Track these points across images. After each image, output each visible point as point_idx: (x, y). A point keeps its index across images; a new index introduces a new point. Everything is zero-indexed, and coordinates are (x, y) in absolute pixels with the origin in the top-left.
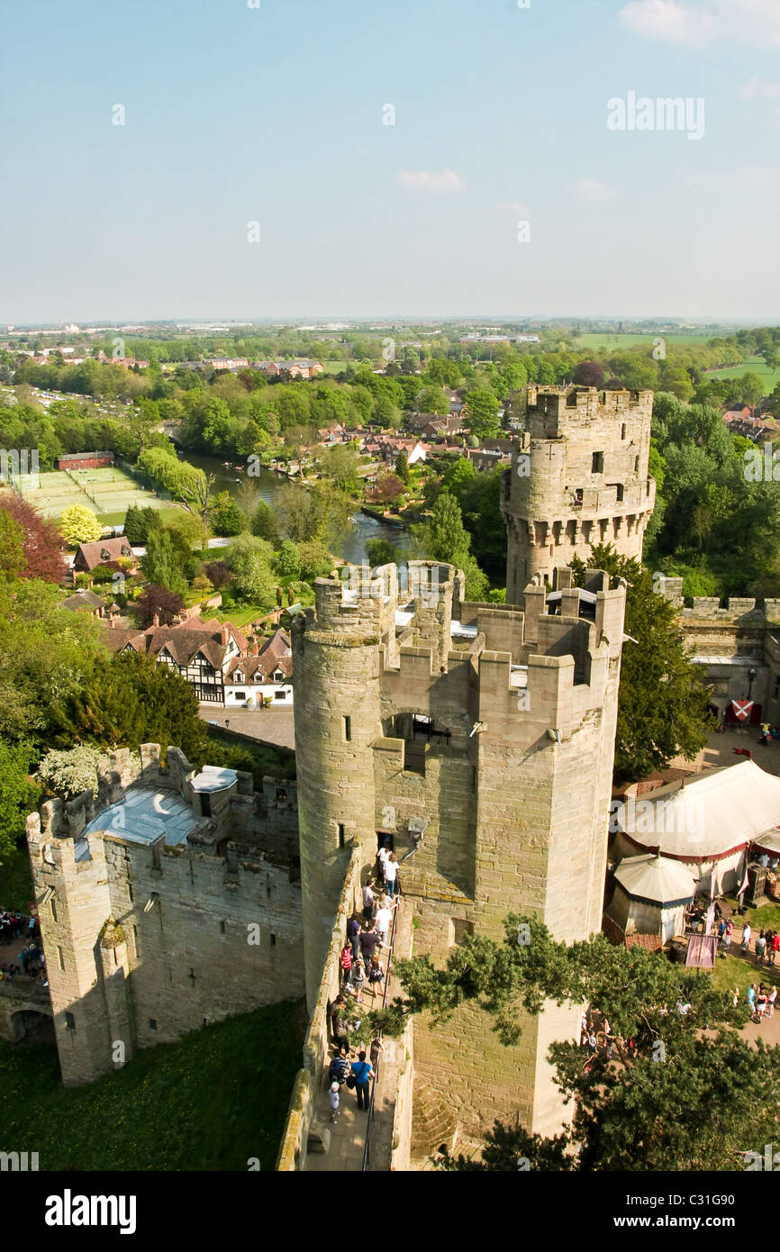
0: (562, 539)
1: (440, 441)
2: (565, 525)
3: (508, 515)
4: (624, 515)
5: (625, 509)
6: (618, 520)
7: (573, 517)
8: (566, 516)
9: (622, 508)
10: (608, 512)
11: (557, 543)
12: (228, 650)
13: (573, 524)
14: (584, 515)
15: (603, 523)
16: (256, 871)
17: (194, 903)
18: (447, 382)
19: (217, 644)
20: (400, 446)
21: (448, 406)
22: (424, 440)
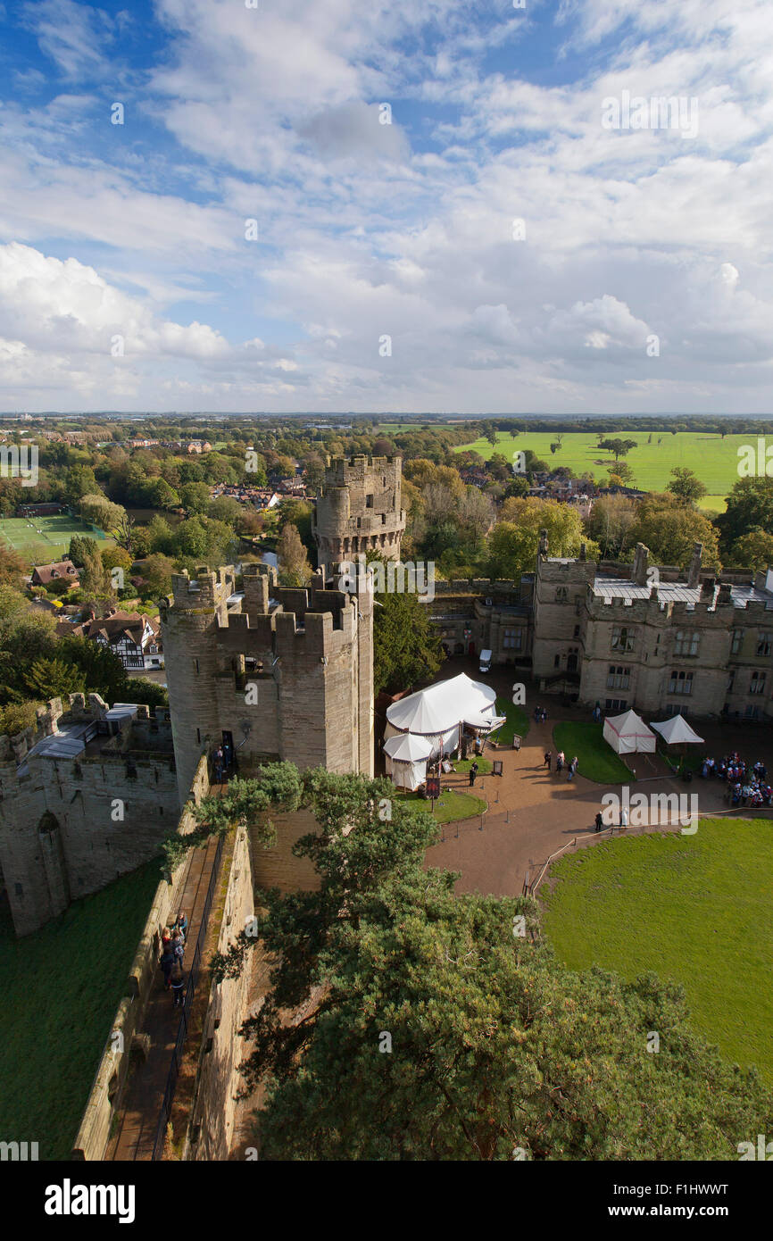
1: (288, 493)
6: (383, 536)
7: (355, 535)
12: (145, 632)
13: (355, 538)
17: (106, 794)
18: (293, 455)
19: (137, 628)
20: (263, 496)
21: (294, 470)
22: (279, 492)
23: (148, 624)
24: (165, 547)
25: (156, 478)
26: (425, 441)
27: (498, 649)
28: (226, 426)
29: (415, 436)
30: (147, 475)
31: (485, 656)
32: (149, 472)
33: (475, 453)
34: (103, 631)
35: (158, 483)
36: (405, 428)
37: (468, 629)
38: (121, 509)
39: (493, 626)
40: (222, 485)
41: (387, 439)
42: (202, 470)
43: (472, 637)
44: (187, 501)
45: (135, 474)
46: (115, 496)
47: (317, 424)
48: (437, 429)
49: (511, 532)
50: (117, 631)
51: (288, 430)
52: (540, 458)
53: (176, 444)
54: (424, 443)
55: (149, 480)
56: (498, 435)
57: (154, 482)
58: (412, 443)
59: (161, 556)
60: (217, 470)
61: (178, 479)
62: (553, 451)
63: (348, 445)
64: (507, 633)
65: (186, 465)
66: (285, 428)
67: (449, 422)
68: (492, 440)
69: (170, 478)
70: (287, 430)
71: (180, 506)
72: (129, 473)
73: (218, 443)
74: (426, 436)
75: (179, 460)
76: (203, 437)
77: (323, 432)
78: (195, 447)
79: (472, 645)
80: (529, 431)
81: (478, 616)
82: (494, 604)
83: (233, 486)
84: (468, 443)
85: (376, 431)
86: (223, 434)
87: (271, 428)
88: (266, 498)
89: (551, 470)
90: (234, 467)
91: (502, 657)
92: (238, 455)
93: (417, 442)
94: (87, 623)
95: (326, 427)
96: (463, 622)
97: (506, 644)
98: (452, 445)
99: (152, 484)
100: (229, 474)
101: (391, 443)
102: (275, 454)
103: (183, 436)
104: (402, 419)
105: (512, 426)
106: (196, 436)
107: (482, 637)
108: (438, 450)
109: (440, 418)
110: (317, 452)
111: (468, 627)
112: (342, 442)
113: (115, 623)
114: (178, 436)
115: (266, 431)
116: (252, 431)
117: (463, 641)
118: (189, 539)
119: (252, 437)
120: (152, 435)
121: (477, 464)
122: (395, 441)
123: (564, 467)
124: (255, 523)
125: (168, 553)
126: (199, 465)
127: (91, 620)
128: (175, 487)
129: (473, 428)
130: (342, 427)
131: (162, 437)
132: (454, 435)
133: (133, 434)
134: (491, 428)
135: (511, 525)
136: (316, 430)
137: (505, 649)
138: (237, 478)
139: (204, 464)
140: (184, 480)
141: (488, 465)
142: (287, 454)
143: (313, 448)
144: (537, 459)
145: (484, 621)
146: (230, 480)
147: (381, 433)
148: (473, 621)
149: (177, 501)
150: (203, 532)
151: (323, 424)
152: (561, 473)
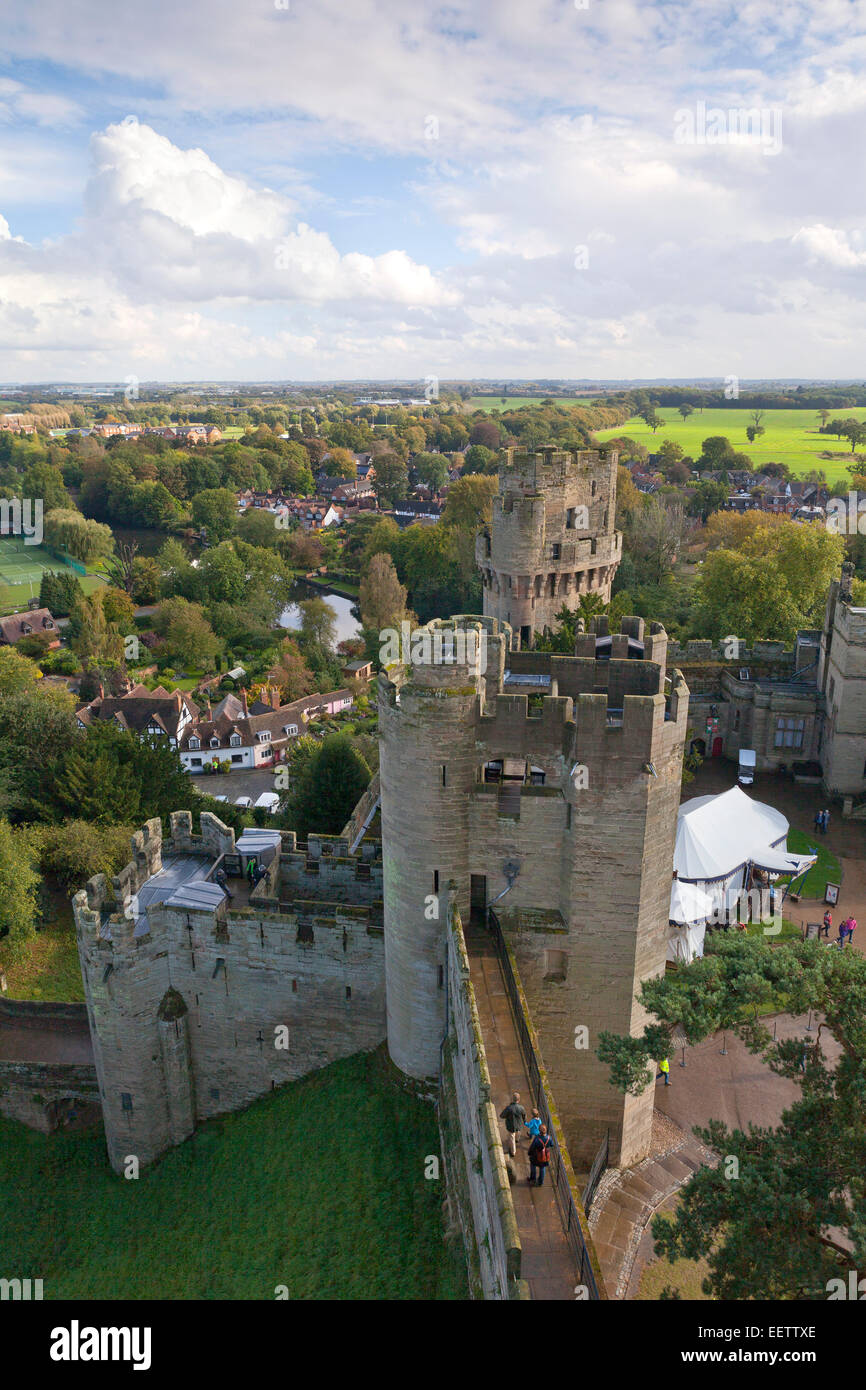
0: (542, 593)
1: (352, 504)
2: (546, 578)
3: (489, 571)
4: (597, 567)
5: (597, 563)
6: (591, 572)
7: (552, 570)
8: (545, 571)
9: (595, 561)
10: (582, 566)
11: (538, 595)
12: (182, 717)
13: (552, 576)
14: (563, 568)
15: (579, 575)
16: (333, 925)
17: (264, 965)
18: (350, 446)
19: (170, 711)
20: (313, 509)
21: (355, 469)
22: (338, 503)
23: (185, 706)
24: (185, 588)
25: (152, 483)
26: (551, 423)
27: (765, 749)
28: (237, 402)
29: (533, 415)
30: (137, 479)
31: (747, 759)
32: (140, 474)
33: (631, 441)
34: (119, 715)
35: (156, 490)
36: (514, 404)
37: (713, 717)
38: (106, 530)
39: (759, 713)
40: (248, 492)
41: (493, 422)
42: (218, 469)
43: (720, 730)
44: (201, 516)
45: (120, 477)
46: (93, 509)
47: (375, 398)
48: (566, 404)
49: (734, 566)
50: (140, 713)
51: (334, 408)
52: (737, 449)
53: (168, 431)
54: (549, 427)
55: (140, 486)
56: (660, 412)
57: (148, 488)
58: (531, 426)
59: (181, 601)
60: (240, 469)
61: (182, 484)
62: (751, 438)
63: (432, 429)
64: (781, 724)
65: (194, 462)
66: (328, 404)
67: (578, 393)
68: (653, 422)
69: (170, 483)
70: (332, 408)
71: (188, 525)
72: (108, 475)
73: (229, 429)
74: (550, 415)
75: (182, 455)
76: (207, 419)
77: (388, 411)
78: (197, 433)
79: (718, 741)
80: (707, 407)
81: (728, 697)
82: (754, 679)
83: (266, 494)
84: (614, 425)
85: (469, 408)
86: (236, 415)
87: (307, 404)
88: (319, 513)
89: (755, 467)
90: (266, 466)
91: (772, 761)
92: (268, 447)
93: (538, 424)
94: (93, 704)
95: (391, 402)
96: (707, 706)
97: (778, 742)
98: (590, 428)
99: (146, 492)
100: (257, 476)
101: (499, 426)
102: (323, 443)
103: (175, 418)
104: (504, 392)
105: (683, 400)
106: (194, 418)
107: (736, 730)
108: (576, 439)
109: (563, 387)
110: (386, 441)
111: (713, 713)
112: (423, 426)
113: (136, 703)
114: (168, 419)
115: (299, 409)
116: (279, 409)
117: (705, 737)
118: (220, 575)
119: (280, 419)
120: (130, 417)
121: (636, 457)
122: (506, 423)
123: (777, 463)
124: (311, 551)
125: (190, 598)
126: (214, 463)
127: (98, 698)
128: (177, 496)
129: (621, 402)
130: (414, 402)
131: (144, 420)
132: (592, 413)
133: (101, 417)
134: (647, 402)
135: (733, 555)
136: (377, 409)
137: (776, 748)
138: (269, 482)
139: (221, 460)
140: (192, 486)
141: (654, 460)
142: (341, 444)
143: (380, 435)
144: (732, 450)
145: (742, 705)
146: (260, 486)
147: (479, 412)
148: (722, 705)
149: (185, 516)
150: (239, 564)
151: (384, 398)
152: (773, 471)
